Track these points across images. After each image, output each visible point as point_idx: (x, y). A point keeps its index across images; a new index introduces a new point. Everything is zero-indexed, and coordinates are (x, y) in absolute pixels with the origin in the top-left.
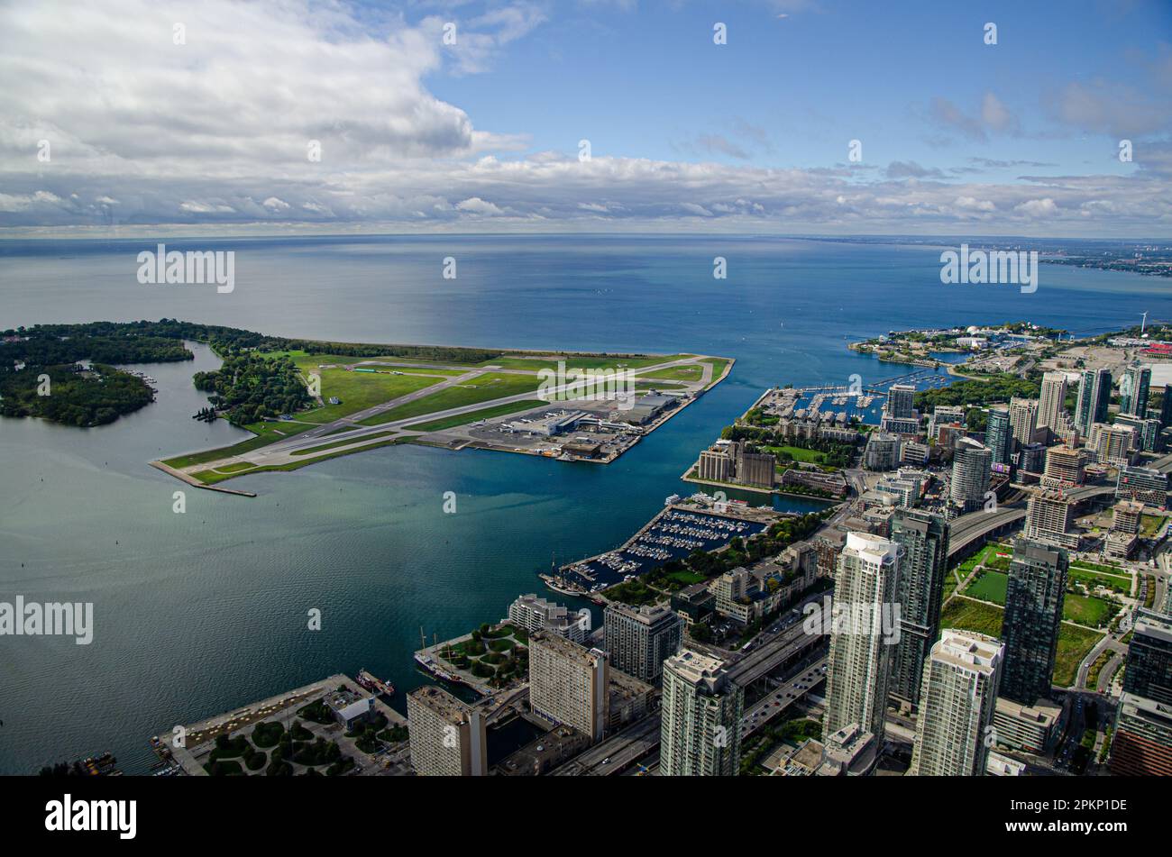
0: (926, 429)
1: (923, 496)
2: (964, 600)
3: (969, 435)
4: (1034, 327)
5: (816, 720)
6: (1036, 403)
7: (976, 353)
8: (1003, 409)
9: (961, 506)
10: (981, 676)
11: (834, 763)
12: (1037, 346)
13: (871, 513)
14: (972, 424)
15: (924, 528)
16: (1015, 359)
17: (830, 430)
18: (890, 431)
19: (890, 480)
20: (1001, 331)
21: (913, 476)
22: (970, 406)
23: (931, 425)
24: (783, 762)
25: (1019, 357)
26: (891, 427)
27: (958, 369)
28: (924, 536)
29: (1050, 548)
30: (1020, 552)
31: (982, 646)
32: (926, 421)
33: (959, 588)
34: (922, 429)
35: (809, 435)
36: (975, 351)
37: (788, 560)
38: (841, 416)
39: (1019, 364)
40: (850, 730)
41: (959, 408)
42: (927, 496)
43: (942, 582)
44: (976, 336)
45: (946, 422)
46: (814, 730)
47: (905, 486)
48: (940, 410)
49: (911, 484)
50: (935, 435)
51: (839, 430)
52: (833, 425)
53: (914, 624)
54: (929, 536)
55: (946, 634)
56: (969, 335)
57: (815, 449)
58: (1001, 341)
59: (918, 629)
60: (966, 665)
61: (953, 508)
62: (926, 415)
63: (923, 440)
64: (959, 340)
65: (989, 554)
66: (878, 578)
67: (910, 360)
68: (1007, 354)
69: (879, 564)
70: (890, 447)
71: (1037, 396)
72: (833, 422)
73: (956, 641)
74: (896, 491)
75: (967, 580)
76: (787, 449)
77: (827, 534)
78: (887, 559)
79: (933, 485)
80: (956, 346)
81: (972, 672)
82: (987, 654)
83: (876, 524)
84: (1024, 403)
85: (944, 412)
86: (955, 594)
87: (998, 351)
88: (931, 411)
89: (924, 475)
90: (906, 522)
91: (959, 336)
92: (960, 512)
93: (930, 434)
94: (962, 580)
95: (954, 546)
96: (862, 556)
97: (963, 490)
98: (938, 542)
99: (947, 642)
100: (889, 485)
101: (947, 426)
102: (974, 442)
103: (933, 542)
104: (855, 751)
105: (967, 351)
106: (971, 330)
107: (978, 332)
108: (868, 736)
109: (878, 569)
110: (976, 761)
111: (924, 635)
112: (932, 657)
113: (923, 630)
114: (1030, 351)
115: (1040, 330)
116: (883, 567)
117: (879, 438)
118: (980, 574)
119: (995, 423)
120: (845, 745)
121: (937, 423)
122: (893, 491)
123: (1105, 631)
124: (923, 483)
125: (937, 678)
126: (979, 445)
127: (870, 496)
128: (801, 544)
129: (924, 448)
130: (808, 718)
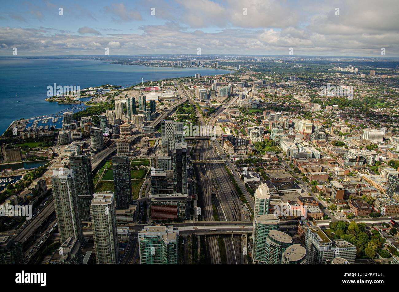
0: (80, 126)
1: (82, 150)
2: (102, 182)
3: (95, 126)
4: (111, 86)
5: (58, 242)
6: (114, 111)
7: (93, 97)
8: (104, 115)
9: (96, 151)
10: (109, 205)
11: (65, 254)
12: (113, 92)
13: (64, 161)
14: (95, 122)
15: (82, 161)
16: (106, 97)
17: (43, 133)
18: (66, 129)
19: (69, 147)
20: (100, 88)
21: (77, 144)
22: (94, 115)
23: (81, 124)
24: (48, 262)
25: (107, 97)
26: (67, 128)
27: (88, 103)
28: (82, 164)
30: (115, 161)
32: (79, 123)
33: (100, 178)
34: (78, 127)
35: (34, 137)
36: (93, 96)
37: (34, 187)
38: (46, 127)
39: (108, 99)
40: (68, 240)
41: (90, 117)
42: (84, 150)
44: (92, 91)
45: (86, 123)
46: (57, 246)
47: (75, 148)
48: (83, 119)
49: (77, 147)
50: (83, 128)
51: (47, 133)
52: (44, 131)
53: (85, 195)
54: (84, 164)
55: (95, 195)
56: (90, 91)
57: (38, 142)
58: (101, 92)
59: (87, 197)
60: (103, 203)
61: (93, 152)
62: (79, 121)
63: (79, 130)
64: (87, 93)
65: (108, 164)
66: (68, 183)
67: (70, 102)
68: (104, 96)
69: (67, 178)
70: (67, 135)
71: (114, 109)
72: (43, 130)
73: (98, 196)
74: (72, 151)
75: (102, 175)
76: (26, 144)
77: (48, 173)
78: (70, 176)
79: (85, 145)
80: (86, 95)
81: (105, 205)
82: (109, 197)
83: (67, 164)
84: (110, 112)
85: (85, 119)
86: (99, 181)
87: (100, 95)
88: (80, 120)
89: (81, 143)
91: (87, 91)
92: (96, 153)
93: (81, 128)
94: (101, 176)
95: (94, 166)
96: (60, 177)
97: (95, 145)
98: (87, 165)
99: (96, 198)
100: (69, 149)
101: (87, 124)
102: (96, 128)
103: (85, 166)
104: (72, 246)
105: (90, 96)
106: (90, 89)
107: (93, 89)
108: (76, 239)
109: (67, 180)
110: (113, 232)
112: (92, 204)
113: (89, 197)
114: (111, 94)
115: (113, 86)
116: (68, 179)
117: (62, 133)
118: (106, 172)
119: (102, 120)
120: (67, 246)
121: (83, 123)
122: (71, 151)
123: (145, 178)
124: (81, 145)
125: (94, 211)
126: (98, 128)
127: (63, 154)
128: (38, 179)
129: (80, 133)
130: (55, 242)
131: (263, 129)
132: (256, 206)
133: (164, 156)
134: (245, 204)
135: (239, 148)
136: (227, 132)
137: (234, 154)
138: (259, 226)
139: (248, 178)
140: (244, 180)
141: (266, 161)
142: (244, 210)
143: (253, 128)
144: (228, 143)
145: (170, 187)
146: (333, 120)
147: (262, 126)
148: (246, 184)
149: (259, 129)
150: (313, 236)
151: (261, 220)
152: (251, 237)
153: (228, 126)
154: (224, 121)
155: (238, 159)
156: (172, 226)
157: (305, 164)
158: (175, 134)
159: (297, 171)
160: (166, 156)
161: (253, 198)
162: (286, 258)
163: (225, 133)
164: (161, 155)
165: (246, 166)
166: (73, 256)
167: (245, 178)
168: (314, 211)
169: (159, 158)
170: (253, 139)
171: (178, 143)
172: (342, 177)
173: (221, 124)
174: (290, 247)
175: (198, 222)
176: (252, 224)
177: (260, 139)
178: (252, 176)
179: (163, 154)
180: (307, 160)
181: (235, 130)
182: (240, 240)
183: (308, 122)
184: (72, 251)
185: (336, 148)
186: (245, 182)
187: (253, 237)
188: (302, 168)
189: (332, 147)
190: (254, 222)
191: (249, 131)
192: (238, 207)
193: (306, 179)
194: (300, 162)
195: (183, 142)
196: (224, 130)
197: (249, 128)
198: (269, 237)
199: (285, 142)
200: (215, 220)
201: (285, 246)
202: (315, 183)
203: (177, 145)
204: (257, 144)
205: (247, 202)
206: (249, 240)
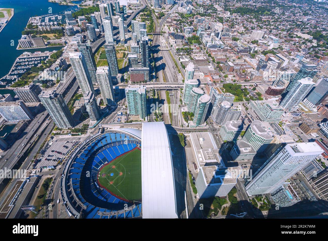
0: (78, 23)
1: (84, 40)
3: (89, 23)
5: (81, 94)
6: (99, 13)
8: (93, 15)
9: (92, 40)
10: (107, 74)
11: (87, 100)
13: (73, 47)
14: (88, 20)
15: (85, 47)
17: (54, 27)
18: (70, 25)
19: (75, 38)
21: (80, 36)
22: (86, 15)
23: (79, 22)
24: (78, 104)
26: (69, 24)
27: (80, 6)
29: (111, 45)
30: (106, 48)
31: (104, 68)
32: (77, 21)
33: (98, 58)
34: (77, 23)
35: (49, 30)
37: (59, 63)
38: (55, 23)
39: (94, 3)
40: (87, 93)
41: (84, 16)
43: (94, 58)
45: (82, 20)
46: (81, 96)
47: (79, 39)
49: (80, 38)
51: (57, 27)
54: (87, 49)
55: (98, 68)
57: (52, 33)
59: (93, 69)
60: (103, 73)
61: (91, 41)
63: (78, 26)
65: (101, 50)
66: (80, 61)
70: (72, 29)
71: (99, 11)
72: (54, 25)
73: (100, 69)
76: (44, 35)
77: (65, 54)
78: (80, 56)
79: (85, 37)
81: (105, 74)
82: (106, 69)
83: (76, 49)
84: (97, 13)
85: (81, 18)
86: (98, 60)
88: (78, 18)
89: (82, 35)
90: (81, 47)
92: (93, 42)
93: (80, 24)
94: (98, 56)
95: (93, 50)
96: (74, 57)
97: (92, 37)
98: (90, 50)
99: (98, 70)
100: (75, 39)
101: (83, 22)
102: (90, 25)
103: (88, 50)
104: (90, 96)
108: (91, 92)
109: (79, 59)
111: (95, 70)
112: (97, 74)
117: (68, 28)
118: (101, 54)
119: (93, 19)
120: (87, 96)
121: (80, 21)
122: (76, 40)
123: (125, 58)
124: (82, 37)
125: (99, 77)
126: (91, 25)
127: (72, 43)
128: (60, 58)
129: (79, 28)
130: (79, 94)
131: (193, 29)
132: (187, 75)
133: (135, 45)
134: (180, 74)
135: (178, 41)
136: (171, 30)
137: (175, 45)
138: (187, 86)
139: (182, 59)
140: (180, 60)
141: (193, 49)
142: (180, 77)
143: (187, 28)
144: (172, 38)
145: (139, 64)
146: (235, 23)
147: (192, 27)
148: (181, 62)
149: (190, 28)
150: (214, 90)
151: (189, 82)
152: (182, 91)
153: (172, 26)
154: (170, 23)
155: (177, 47)
156: (143, 85)
157: (215, 51)
158: (141, 30)
159: (210, 55)
160: (136, 45)
161: (184, 70)
162: (200, 101)
163: (170, 31)
164: (133, 44)
165: (181, 52)
166: (91, 101)
167: (181, 59)
168: (216, 78)
169: (132, 46)
170: (187, 36)
171: (143, 36)
172: (234, 60)
173: (168, 24)
174: (202, 96)
175: (155, 82)
176: (183, 84)
177: (191, 35)
178: (185, 58)
179: (134, 44)
180: (216, 49)
181: (176, 29)
182: (177, 92)
183: (220, 24)
184: (91, 98)
185: (234, 42)
186: (181, 61)
187: (184, 91)
188: (213, 54)
189: (231, 42)
190: (184, 83)
191: (185, 29)
192: (176, 75)
193: (214, 61)
194: (212, 51)
195: (146, 36)
196: (169, 28)
197: (184, 27)
198: (192, 91)
199: (205, 38)
200: (164, 82)
201: (200, 95)
202: (218, 63)
203: (142, 38)
204: (189, 39)
205: (181, 73)
206: (181, 92)
